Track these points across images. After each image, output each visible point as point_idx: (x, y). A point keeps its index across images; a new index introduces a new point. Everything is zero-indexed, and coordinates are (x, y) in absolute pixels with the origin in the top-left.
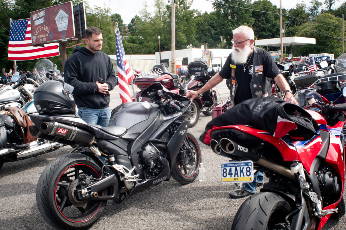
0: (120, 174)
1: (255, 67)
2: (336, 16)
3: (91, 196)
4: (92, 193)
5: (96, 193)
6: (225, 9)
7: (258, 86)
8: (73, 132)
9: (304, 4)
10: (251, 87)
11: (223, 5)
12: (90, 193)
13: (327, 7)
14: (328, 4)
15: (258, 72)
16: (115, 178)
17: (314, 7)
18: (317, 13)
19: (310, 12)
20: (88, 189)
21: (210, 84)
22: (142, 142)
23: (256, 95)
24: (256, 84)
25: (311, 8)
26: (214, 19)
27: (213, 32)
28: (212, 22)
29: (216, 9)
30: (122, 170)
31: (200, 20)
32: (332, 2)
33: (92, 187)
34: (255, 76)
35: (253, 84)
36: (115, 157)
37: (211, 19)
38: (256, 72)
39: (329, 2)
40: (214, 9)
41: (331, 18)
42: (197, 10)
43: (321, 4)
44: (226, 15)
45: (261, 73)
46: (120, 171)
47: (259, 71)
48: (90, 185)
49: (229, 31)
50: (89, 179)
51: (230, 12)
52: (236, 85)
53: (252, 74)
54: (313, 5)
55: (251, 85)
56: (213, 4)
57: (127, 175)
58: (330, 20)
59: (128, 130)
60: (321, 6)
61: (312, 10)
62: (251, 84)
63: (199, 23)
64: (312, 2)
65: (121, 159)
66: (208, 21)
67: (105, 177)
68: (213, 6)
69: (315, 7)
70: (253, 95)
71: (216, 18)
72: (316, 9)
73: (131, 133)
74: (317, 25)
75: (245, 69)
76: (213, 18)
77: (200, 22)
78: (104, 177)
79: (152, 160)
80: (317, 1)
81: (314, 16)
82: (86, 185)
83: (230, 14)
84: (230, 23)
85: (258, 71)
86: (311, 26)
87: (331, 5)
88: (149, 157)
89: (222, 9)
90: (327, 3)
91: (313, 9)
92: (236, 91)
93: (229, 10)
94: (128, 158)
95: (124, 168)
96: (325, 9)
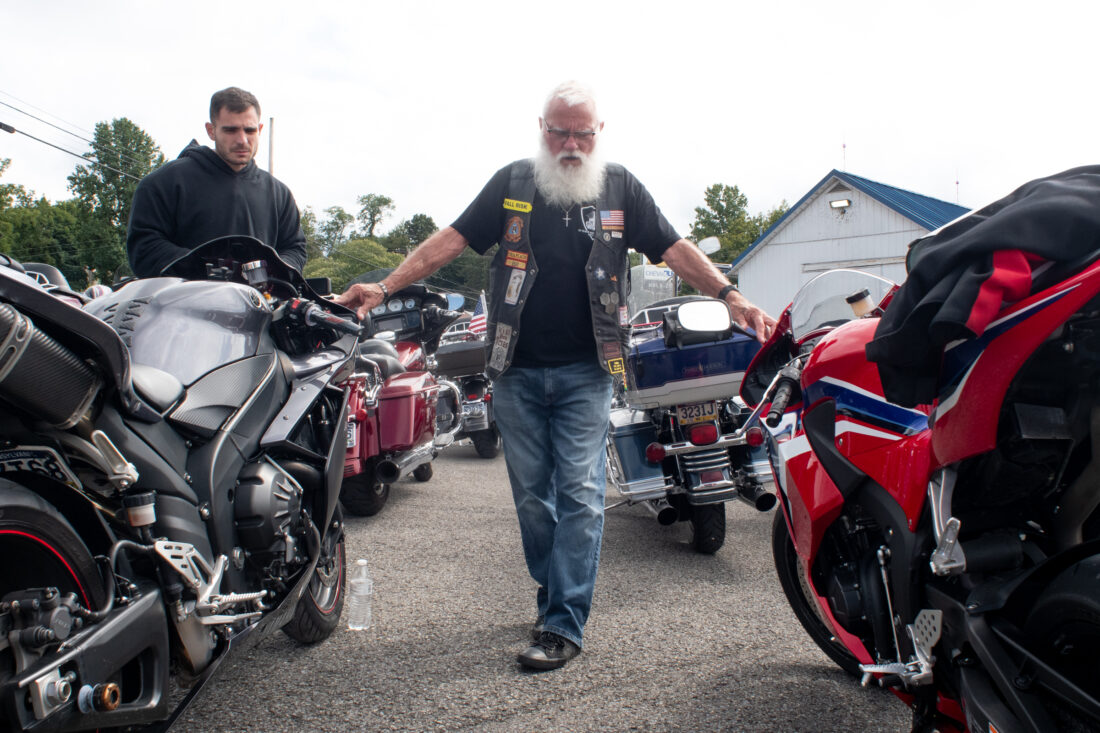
0: (178, 587)
1: (603, 213)
2: (390, 250)
3: (82, 706)
4: (86, 690)
5: (111, 685)
6: (106, 196)
7: (607, 275)
8: (14, 339)
9: (311, 214)
10: (589, 276)
11: (100, 186)
12: (76, 686)
13: (364, 229)
14: (367, 221)
15: (610, 232)
16: (161, 608)
17: (334, 223)
18: (340, 238)
19: (324, 235)
20: (64, 670)
22: (241, 449)
23: (603, 303)
24: (603, 268)
25: (326, 224)
26: (67, 223)
27: (63, 255)
28: (60, 228)
29: (78, 195)
30: (189, 567)
31: (29, 218)
32: (376, 218)
33: (82, 654)
34: (600, 241)
35: (593, 270)
36: (155, 507)
37: (57, 220)
38: (604, 228)
39: (369, 216)
40: (71, 191)
41: (378, 253)
42: (21, 187)
43: (351, 218)
44: (106, 213)
45: (619, 235)
46: (182, 571)
47: (613, 228)
48: (68, 649)
49: (115, 257)
50: (66, 609)
51: (120, 205)
52: (527, 270)
53: (591, 235)
54: (331, 219)
55: (590, 271)
56: (70, 178)
57: (207, 593)
58: (376, 257)
59: (189, 391)
60: (350, 224)
61: (328, 230)
62: (588, 267)
63: (24, 226)
64: (330, 211)
65: (178, 515)
66: (50, 225)
67: (126, 604)
68: (69, 183)
69: (337, 223)
70: (594, 303)
71: (73, 220)
72: (338, 228)
73: (205, 404)
74: (344, 265)
75: (567, 219)
76: (63, 219)
77: (27, 222)
78: (119, 606)
79: (287, 528)
80: (342, 211)
81: (332, 244)
82: (46, 650)
83: (119, 211)
84: (117, 236)
85: (610, 228)
86: (329, 266)
87: (373, 223)
88: (278, 514)
89: (95, 197)
90: (366, 217)
91: (332, 229)
92: (530, 286)
93: (117, 202)
94: (201, 513)
95: (194, 559)
96: (358, 232)
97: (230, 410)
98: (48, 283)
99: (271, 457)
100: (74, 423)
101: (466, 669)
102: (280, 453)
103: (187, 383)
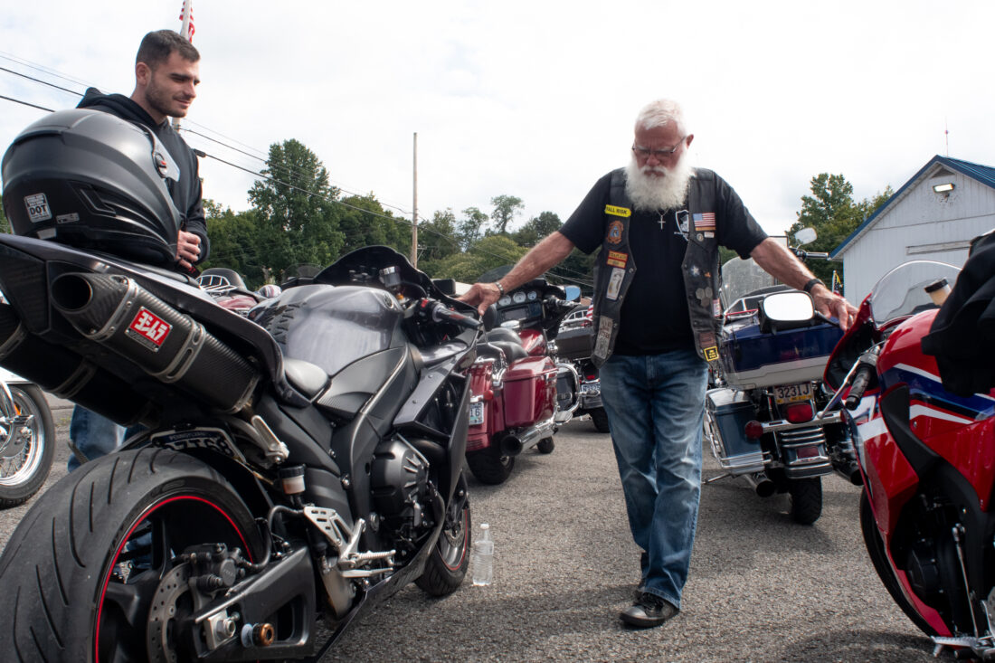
0: (323, 545)
1: (695, 216)
2: (520, 245)
3: (244, 641)
4: (247, 628)
5: (266, 625)
6: (278, 205)
7: (701, 272)
8: (191, 344)
9: (451, 215)
10: (685, 273)
11: (274, 197)
12: (239, 624)
13: (498, 226)
14: (500, 219)
15: (703, 233)
16: (309, 563)
17: (470, 222)
18: (476, 236)
19: (463, 233)
20: (230, 610)
21: (535, 263)
22: (377, 429)
23: (698, 297)
24: (698, 266)
25: (464, 223)
26: (248, 229)
27: (245, 256)
28: (242, 234)
29: (256, 206)
30: (332, 529)
31: (218, 227)
32: (508, 216)
33: (244, 599)
34: (694, 241)
35: (689, 268)
36: (305, 479)
37: (240, 227)
38: (697, 229)
39: (501, 215)
40: (250, 203)
41: (510, 248)
42: (211, 201)
43: (485, 217)
44: (279, 220)
45: (711, 235)
46: (327, 532)
47: (706, 229)
48: (234, 594)
49: (286, 257)
50: (232, 561)
51: (290, 213)
52: (626, 268)
53: (685, 236)
54: (468, 219)
55: (686, 269)
56: (250, 192)
57: (347, 550)
58: (508, 252)
59: (333, 381)
60: (485, 222)
61: (466, 229)
62: (684, 265)
63: (214, 233)
64: (467, 212)
65: (322, 485)
66: (234, 232)
67: (280, 559)
68: (249, 196)
69: (473, 222)
70: (690, 297)
71: (253, 227)
72: (475, 226)
73: (345, 392)
74: (480, 259)
75: (662, 222)
76: (244, 227)
77: (216, 231)
78: (275, 560)
79: (416, 497)
80: (478, 212)
81: (469, 240)
82: (216, 594)
83: (289, 218)
84: (288, 240)
85: (703, 229)
86: (467, 260)
87: (505, 220)
88: (408, 485)
89: (270, 207)
90: (499, 216)
91: (470, 228)
92: (629, 283)
93: (288, 210)
94: (342, 483)
95: (336, 522)
96: (492, 229)
97: (366, 396)
98: (229, 285)
99: (402, 435)
100: (239, 409)
101: (574, 624)
102: (410, 432)
103: (332, 373)
